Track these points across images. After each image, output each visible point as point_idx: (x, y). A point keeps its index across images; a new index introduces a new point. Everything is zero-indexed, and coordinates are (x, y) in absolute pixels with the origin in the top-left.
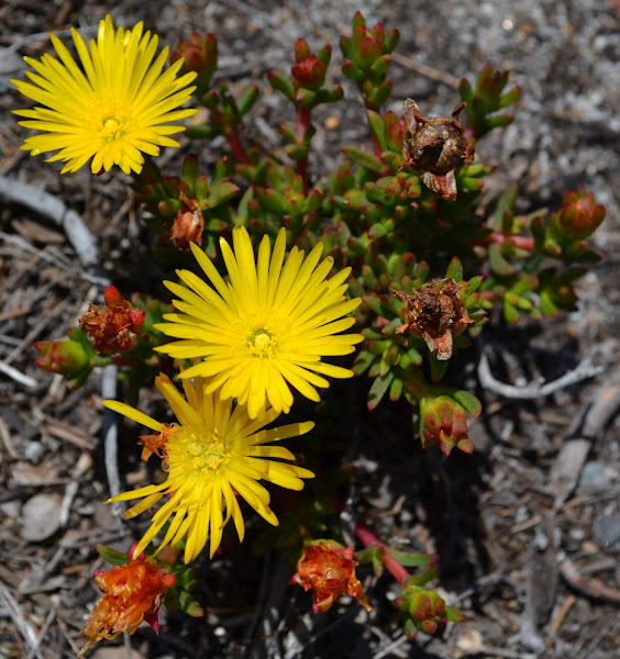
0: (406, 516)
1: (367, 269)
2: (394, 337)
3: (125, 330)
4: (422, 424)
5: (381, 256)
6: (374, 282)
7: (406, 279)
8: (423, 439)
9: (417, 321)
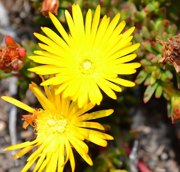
0: (164, 156)
1: (145, 29)
2: (158, 64)
3: (16, 59)
4: (172, 111)
5: (152, 22)
6: (148, 35)
7: (165, 34)
8: (173, 119)
9: (169, 56)
